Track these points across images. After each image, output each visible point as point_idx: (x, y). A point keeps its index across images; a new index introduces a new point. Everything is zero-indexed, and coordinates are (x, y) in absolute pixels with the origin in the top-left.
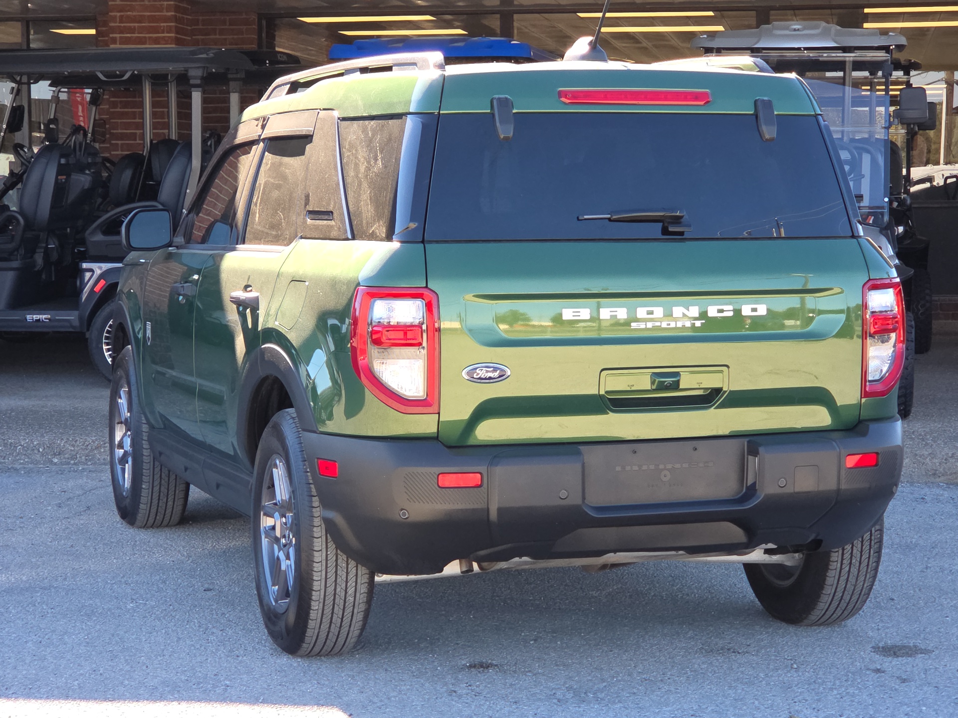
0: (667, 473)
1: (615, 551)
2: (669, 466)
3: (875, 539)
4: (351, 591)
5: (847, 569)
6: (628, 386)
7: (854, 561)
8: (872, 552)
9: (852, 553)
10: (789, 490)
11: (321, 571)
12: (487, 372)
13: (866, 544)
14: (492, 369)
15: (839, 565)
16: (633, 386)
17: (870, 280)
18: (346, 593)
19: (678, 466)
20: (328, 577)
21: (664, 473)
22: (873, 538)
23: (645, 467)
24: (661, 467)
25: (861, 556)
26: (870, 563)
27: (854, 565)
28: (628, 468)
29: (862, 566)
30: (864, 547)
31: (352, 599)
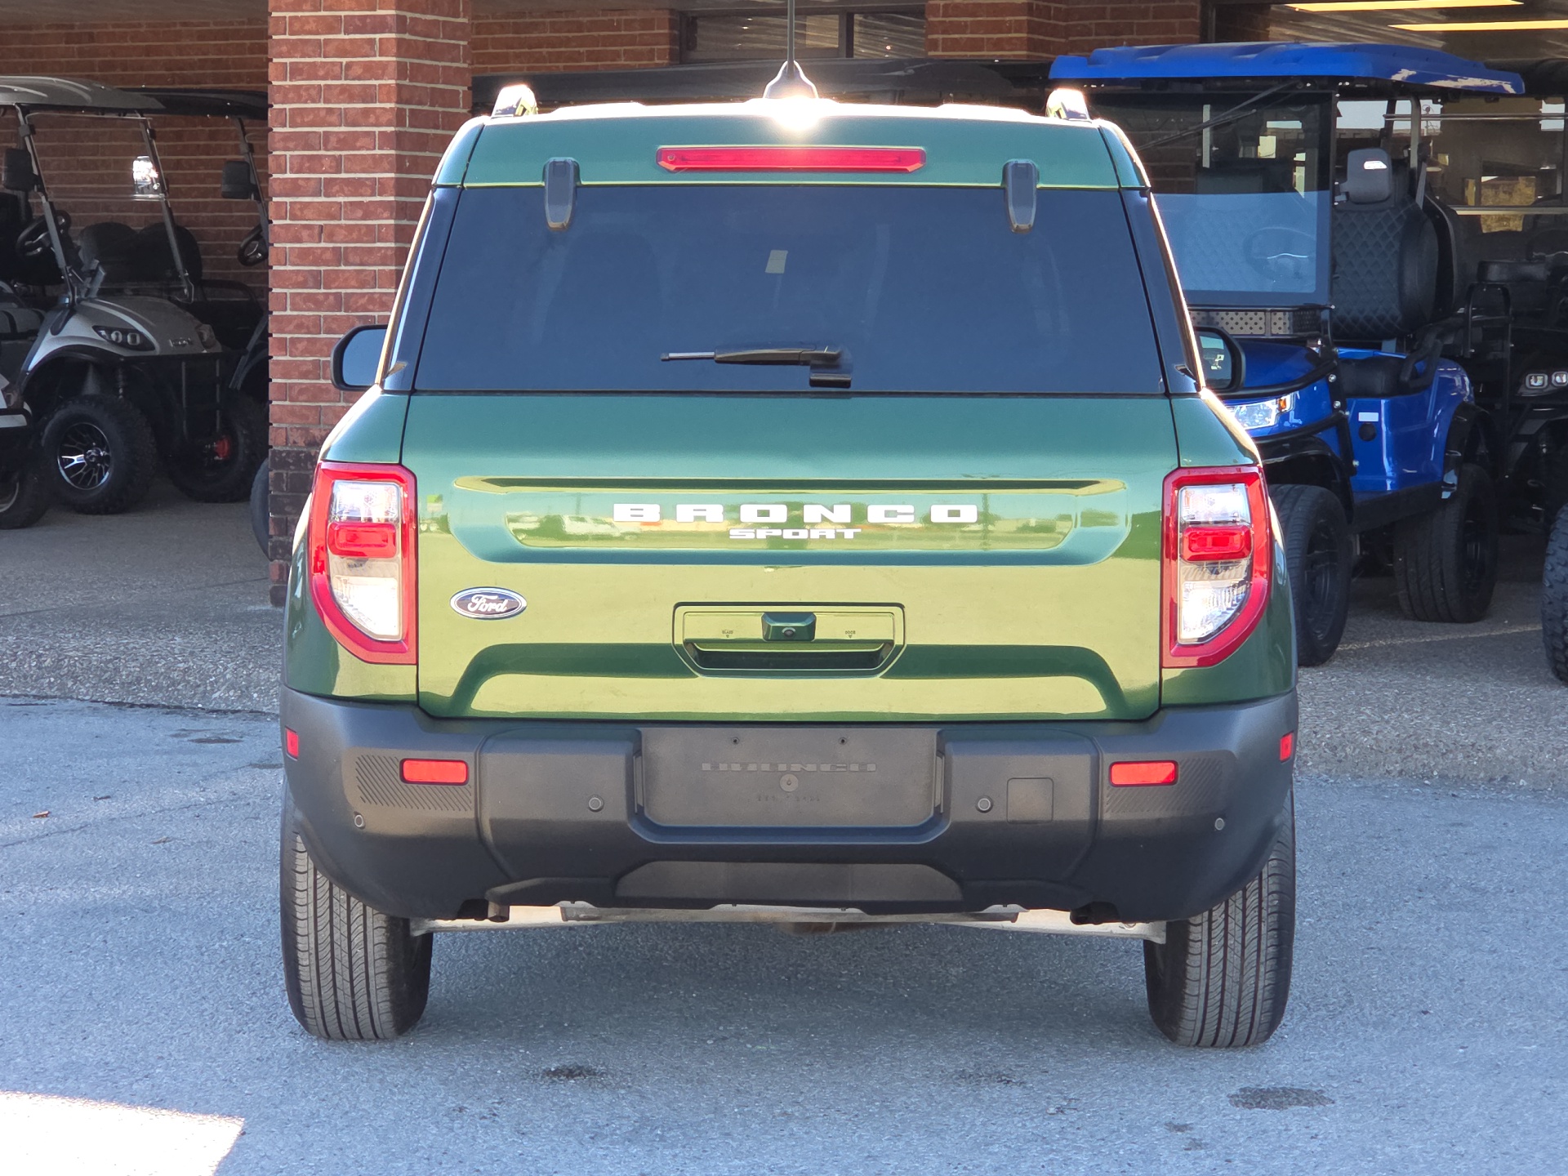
0: (793, 778)
1: (734, 902)
2: (796, 767)
3: (1268, 906)
4: (357, 939)
5: (1221, 954)
6: (723, 632)
7: (1230, 942)
8: (1264, 929)
9: (1226, 928)
10: (998, 816)
11: (307, 905)
12: (488, 601)
13: (1252, 915)
14: (495, 597)
15: (1205, 947)
16: (731, 632)
17: (1179, 468)
18: (350, 942)
19: (810, 767)
20: (319, 915)
21: (786, 777)
22: (1264, 905)
23: (752, 767)
24: (782, 767)
25: (1244, 934)
26: (1263, 947)
27: (1233, 950)
28: (723, 767)
29: (1246, 951)
30: (1248, 920)
31: (361, 953)
